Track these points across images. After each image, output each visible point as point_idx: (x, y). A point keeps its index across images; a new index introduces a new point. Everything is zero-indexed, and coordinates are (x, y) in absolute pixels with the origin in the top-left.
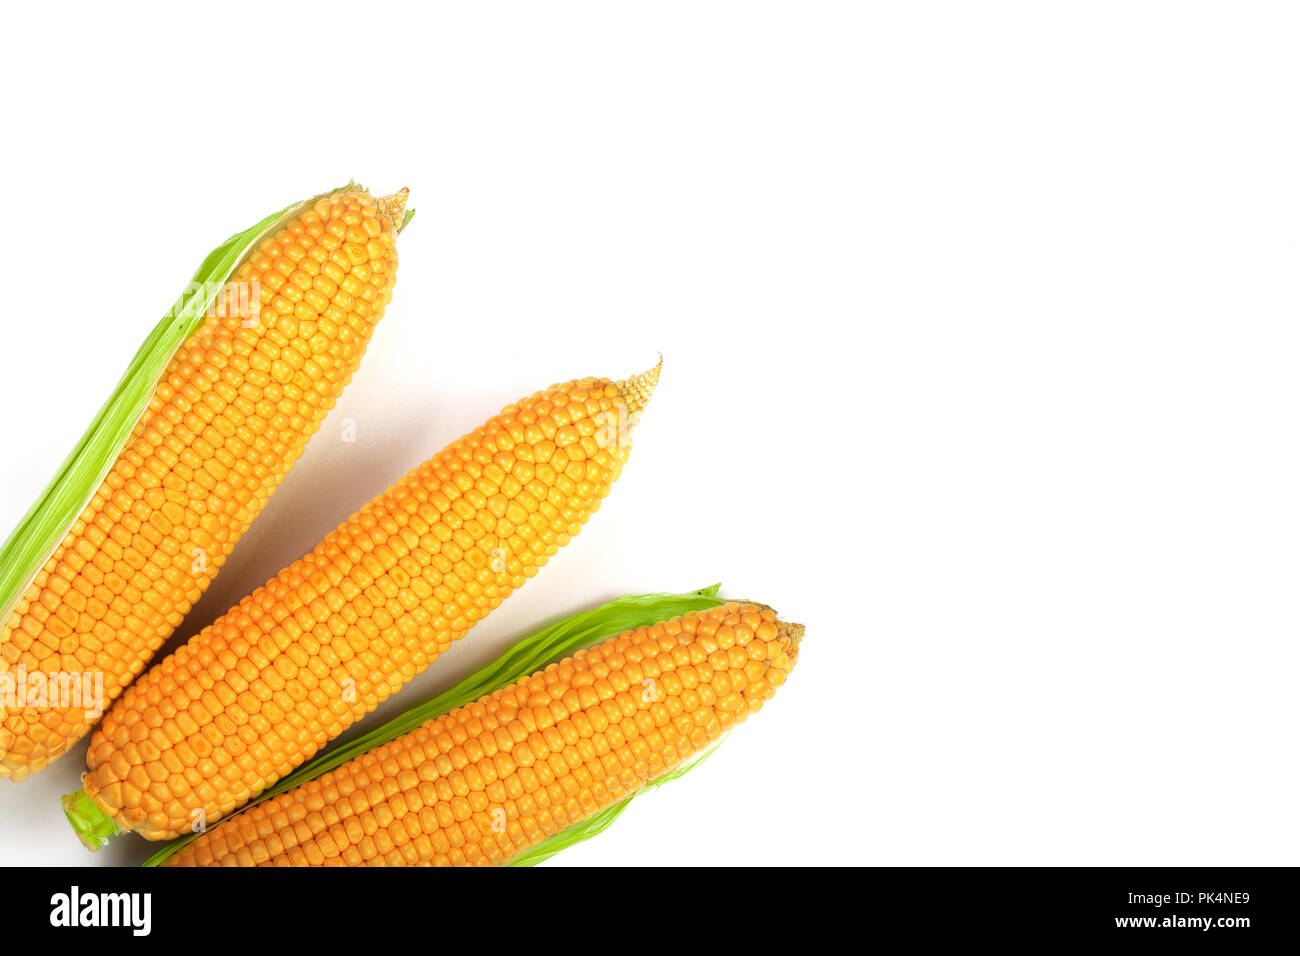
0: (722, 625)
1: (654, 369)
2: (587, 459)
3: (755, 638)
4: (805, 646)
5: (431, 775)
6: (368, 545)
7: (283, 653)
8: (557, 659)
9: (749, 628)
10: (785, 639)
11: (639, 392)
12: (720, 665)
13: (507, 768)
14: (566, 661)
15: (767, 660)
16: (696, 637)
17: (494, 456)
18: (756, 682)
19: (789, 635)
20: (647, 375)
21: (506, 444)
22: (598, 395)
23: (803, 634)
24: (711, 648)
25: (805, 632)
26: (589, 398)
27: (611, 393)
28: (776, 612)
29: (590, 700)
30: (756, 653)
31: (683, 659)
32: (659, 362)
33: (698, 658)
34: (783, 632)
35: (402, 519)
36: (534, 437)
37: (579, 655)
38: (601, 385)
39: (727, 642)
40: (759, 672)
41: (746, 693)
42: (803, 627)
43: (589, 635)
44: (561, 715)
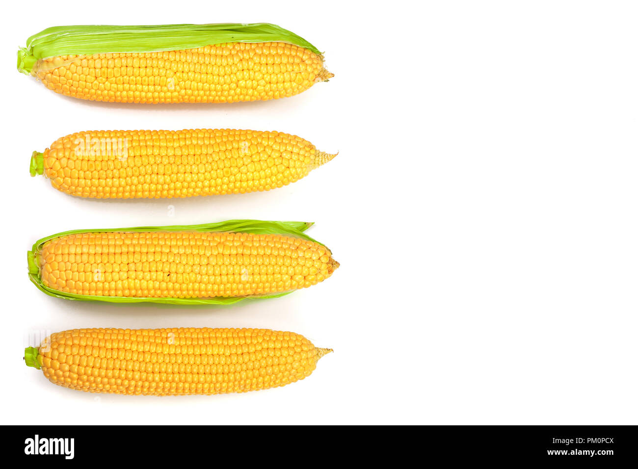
0: (309, 248)
1: (333, 155)
2: (288, 167)
3: (319, 259)
4: (336, 272)
5: (175, 251)
6: (195, 142)
7: (141, 156)
8: (242, 232)
9: (319, 254)
10: (330, 265)
11: (322, 159)
12: (302, 262)
13: (205, 261)
14: (246, 234)
15: (320, 269)
16: (298, 248)
17: (258, 143)
18: (312, 275)
19: (332, 265)
20: (329, 155)
21: (265, 143)
22: (308, 149)
23: (338, 267)
24: (301, 254)
25: (339, 267)
26: (304, 148)
27: (313, 152)
28: (332, 254)
29: (247, 252)
30: (317, 264)
31: (289, 253)
32: (336, 153)
33: (294, 255)
34: (331, 262)
35: (212, 142)
36: (276, 147)
37: (251, 235)
38: (311, 147)
39: (308, 255)
40: (314, 272)
41: (306, 278)
42: (339, 264)
43: (259, 230)
44: (234, 252)
